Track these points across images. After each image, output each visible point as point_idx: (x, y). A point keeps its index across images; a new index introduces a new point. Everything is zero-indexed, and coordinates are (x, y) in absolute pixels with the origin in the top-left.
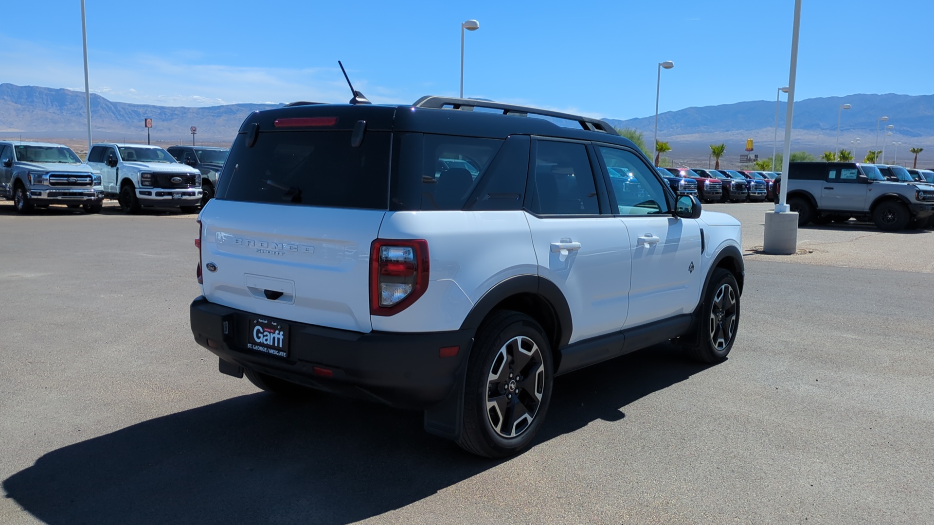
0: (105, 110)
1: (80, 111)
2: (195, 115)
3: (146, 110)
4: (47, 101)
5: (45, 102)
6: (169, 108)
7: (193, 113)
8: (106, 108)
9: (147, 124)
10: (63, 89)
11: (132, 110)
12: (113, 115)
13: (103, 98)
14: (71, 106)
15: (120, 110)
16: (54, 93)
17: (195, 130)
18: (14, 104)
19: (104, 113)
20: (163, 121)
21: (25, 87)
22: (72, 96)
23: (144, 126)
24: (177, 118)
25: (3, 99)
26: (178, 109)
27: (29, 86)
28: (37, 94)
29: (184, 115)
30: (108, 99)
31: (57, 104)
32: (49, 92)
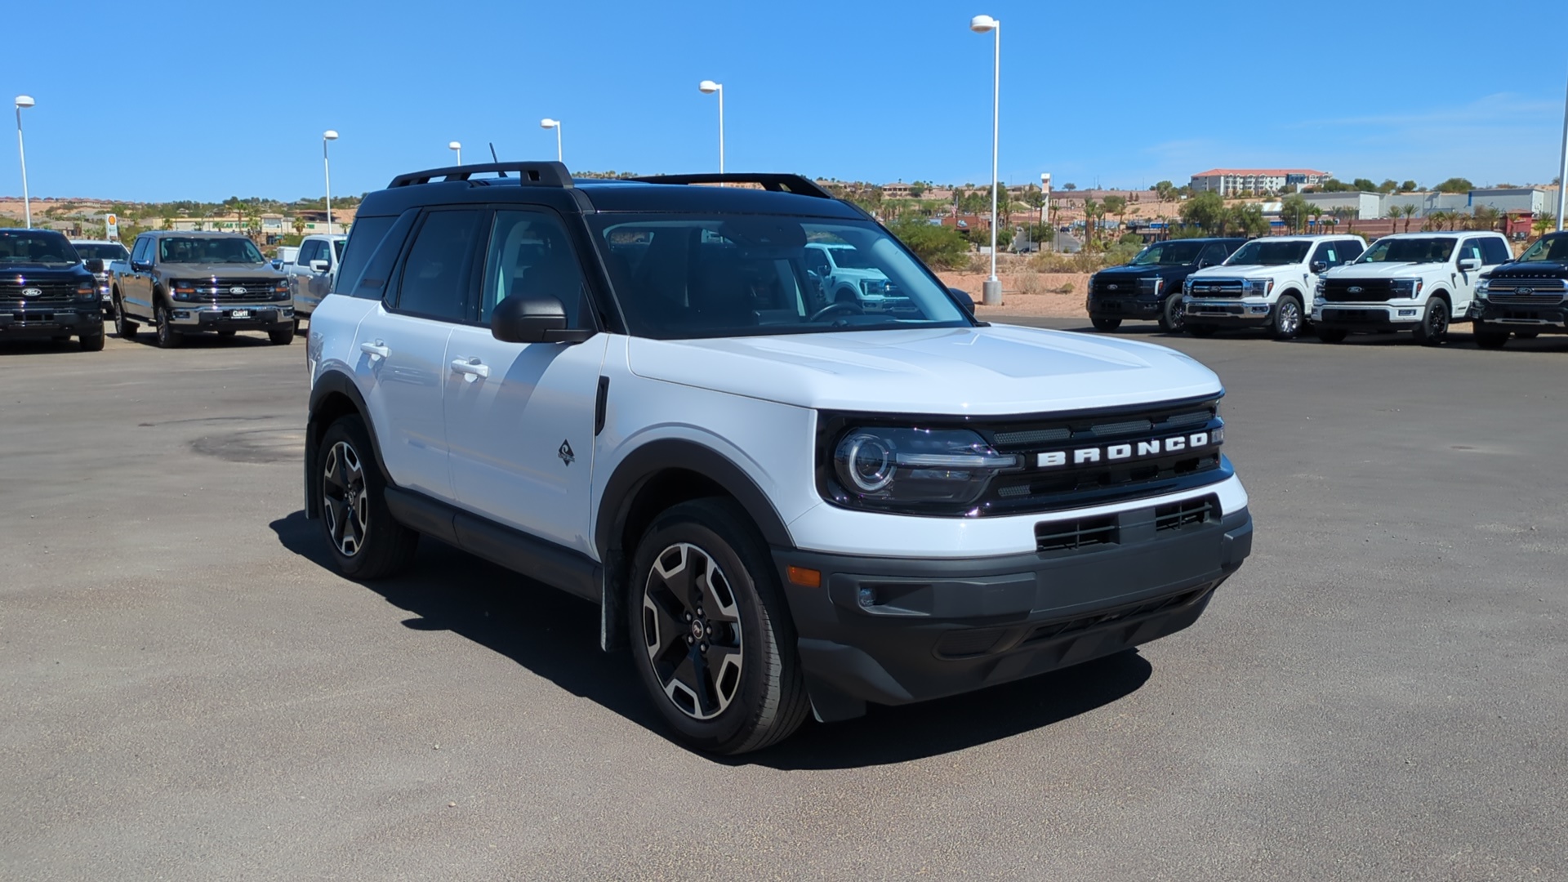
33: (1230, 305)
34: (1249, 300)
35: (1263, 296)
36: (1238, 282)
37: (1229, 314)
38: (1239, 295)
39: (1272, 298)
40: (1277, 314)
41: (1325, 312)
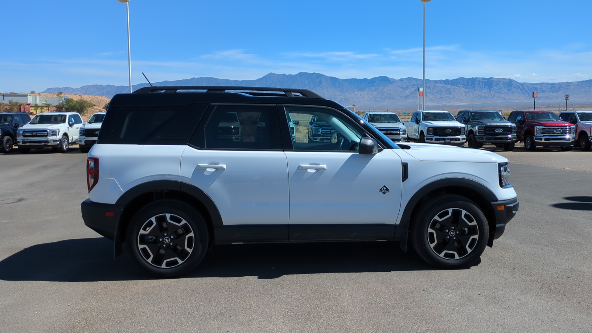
0: (516, 88)
1: (501, 90)
2: (576, 87)
3: (542, 86)
4: (482, 86)
5: (481, 87)
6: (557, 84)
7: (575, 85)
8: (517, 87)
9: (534, 95)
10: (492, 78)
11: (533, 87)
12: (520, 91)
13: (515, 81)
14: (495, 87)
15: (525, 88)
16: (486, 81)
17: (568, 97)
18: (464, 89)
19: (515, 90)
20: (553, 92)
21: (471, 78)
22: (496, 82)
23: (532, 96)
24: (562, 90)
25: (459, 86)
26: (564, 83)
27: (473, 78)
28: (477, 82)
29: (568, 87)
30: (518, 81)
31: (488, 87)
32: (483, 80)
33: (43, 140)
34: (51, 138)
35: (56, 136)
36: (45, 131)
37: (43, 144)
38: (46, 136)
39: (59, 137)
40: (62, 143)
41: (86, 141)
